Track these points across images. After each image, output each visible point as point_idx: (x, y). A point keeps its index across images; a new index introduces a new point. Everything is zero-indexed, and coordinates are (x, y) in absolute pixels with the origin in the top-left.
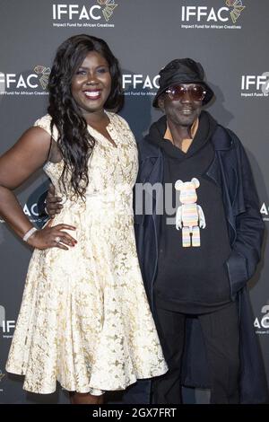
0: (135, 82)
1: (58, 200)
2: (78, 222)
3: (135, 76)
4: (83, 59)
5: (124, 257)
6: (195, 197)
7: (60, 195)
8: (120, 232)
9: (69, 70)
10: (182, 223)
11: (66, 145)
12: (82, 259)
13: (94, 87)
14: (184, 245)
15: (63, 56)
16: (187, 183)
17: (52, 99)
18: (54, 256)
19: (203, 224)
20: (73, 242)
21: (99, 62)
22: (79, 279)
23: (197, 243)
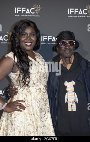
0: (49, 39)
1: (16, 89)
2: (26, 98)
3: (49, 36)
4: (25, 29)
5: (45, 113)
6: (73, 89)
7: (17, 87)
8: (44, 102)
9: (19, 33)
10: (68, 100)
11: (20, 63)
12: (28, 115)
13: (29, 41)
14: (69, 110)
15: (17, 27)
16: (70, 83)
17: (12, 45)
18: (16, 115)
19: (77, 101)
20: (24, 108)
21: (32, 31)
22: (28, 125)
23: (74, 110)
